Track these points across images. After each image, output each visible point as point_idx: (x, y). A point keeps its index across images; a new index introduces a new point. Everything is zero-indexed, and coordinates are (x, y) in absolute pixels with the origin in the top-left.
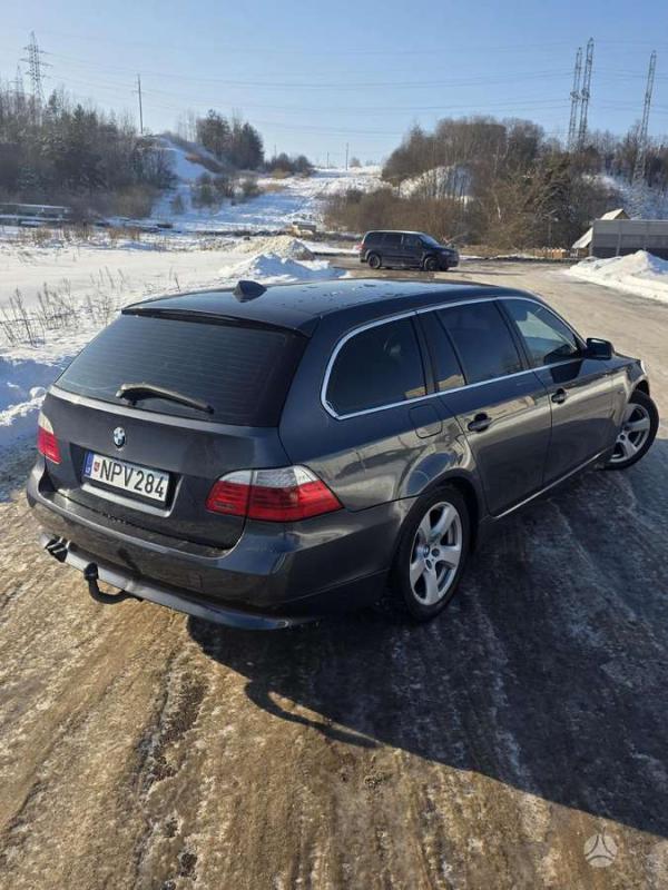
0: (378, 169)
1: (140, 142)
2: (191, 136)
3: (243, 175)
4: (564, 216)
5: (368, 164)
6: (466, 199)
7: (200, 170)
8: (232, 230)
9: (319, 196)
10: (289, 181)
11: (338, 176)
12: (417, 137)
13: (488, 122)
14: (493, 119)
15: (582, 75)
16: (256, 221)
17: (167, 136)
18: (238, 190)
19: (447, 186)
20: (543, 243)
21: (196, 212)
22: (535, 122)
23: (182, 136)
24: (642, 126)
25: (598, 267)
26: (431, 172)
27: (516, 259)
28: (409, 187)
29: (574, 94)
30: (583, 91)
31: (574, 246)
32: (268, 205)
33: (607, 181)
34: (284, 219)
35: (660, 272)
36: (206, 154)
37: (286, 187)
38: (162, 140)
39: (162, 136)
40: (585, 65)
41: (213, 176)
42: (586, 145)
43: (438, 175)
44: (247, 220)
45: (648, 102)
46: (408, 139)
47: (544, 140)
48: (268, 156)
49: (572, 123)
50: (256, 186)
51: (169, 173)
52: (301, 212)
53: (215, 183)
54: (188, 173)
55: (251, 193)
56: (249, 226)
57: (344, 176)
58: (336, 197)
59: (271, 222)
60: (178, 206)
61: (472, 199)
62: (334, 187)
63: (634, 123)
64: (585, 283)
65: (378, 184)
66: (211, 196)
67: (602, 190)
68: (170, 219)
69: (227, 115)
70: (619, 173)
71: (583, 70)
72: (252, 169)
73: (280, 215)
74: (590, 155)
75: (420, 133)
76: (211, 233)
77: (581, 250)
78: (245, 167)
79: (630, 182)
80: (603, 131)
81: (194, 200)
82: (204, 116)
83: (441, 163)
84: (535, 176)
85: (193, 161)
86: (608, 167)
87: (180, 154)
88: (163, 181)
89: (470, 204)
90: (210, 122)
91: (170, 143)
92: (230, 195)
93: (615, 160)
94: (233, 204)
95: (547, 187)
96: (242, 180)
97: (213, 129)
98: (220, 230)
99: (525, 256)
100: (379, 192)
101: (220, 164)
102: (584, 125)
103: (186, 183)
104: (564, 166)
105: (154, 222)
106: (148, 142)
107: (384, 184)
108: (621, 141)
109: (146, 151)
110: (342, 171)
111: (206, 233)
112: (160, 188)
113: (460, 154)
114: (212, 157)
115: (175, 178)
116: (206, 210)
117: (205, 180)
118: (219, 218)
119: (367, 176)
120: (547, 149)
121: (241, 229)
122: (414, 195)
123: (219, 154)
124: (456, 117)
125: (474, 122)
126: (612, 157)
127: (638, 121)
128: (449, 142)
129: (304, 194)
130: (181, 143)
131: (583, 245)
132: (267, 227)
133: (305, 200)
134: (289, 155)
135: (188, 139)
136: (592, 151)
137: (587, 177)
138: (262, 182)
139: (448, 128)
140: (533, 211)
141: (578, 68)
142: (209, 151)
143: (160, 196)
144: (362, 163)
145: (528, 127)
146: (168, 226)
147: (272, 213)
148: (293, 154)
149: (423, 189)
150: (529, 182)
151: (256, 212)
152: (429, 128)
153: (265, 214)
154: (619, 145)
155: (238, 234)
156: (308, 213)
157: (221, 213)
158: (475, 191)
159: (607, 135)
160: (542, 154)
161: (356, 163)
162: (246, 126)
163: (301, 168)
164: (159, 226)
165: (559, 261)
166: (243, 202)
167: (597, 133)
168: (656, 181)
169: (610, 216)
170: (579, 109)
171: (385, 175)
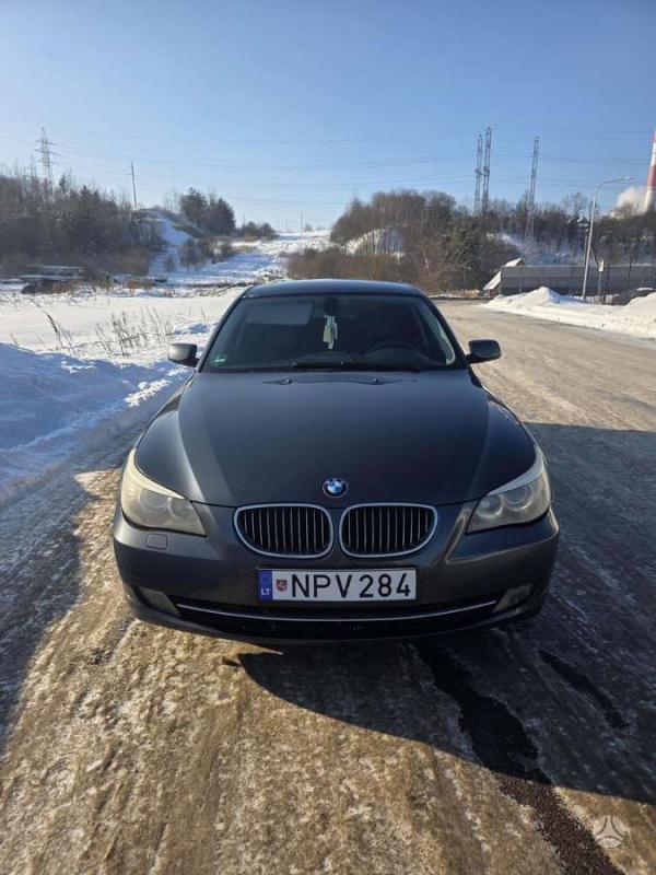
0: (327, 233)
1: (136, 214)
2: (176, 209)
3: (222, 240)
4: (475, 265)
5: (318, 229)
6: (398, 255)
7: (184, 237)
8: (215, 282)
9: (283, 255)
10: (257, 244)
11: (295, 239)
12: (357, 206)
13: (412, 194)
14: (415, 192)
15: (483, 156)
16: (235, 275)
17: (157, 209)
18: (217, 251)
19: (383, 246)
20: (461, 287)
21: (185, 270)
22: (448, 193)
23: (169, 209)
24: (530, 195)
25: (510, 301)
26: (370, 234)
27: (443, 298)
28: (353, 246)
29: (477, 171)
30: (485, 168)
31: (485, 289)
32: (242, 261)
33: (506, 238)
34: (255, 273)
35: (558, 302)
36: (189, 223)
37: (255, 248)
38: (153, 213)
39: (151, 210)
40: (484, 148)
41: (196, 241)
42: (488, 210)
43: (376, 236)
44: (226, 275)
45: (534, 176)
46: (350, 208)
47: (456, 207)
48: (239, 224)
49: (477, 193)
50: (231, 248)
51: (159, 239)
52: (269, 268)
53: (199, 246)
54: (176, 238)
55: (228, 254)
56: (229, 280)
57: (300, 238)
58: (295, 255)
59: (246, 276)
60: (170, 266)
61: (403, 254)
62: (293, 247)
63: (523, 193)
64: (502, 313)
65: (328, 244)
66: (195, 257)
67: (502, 244)
68: (164, 275)
69: (204, 191)
70: (514, 232)
71: (484, 152)
72: (228, 235)
73: (252, 270)
74: (491, 218)
75: (359, 204)
76: (199, 286)
77: (491, 291)
78: (220, 233)
79: (523, 239)
80: (501, 199)
81: (182, 260)
82: (186, 193)
83: (377, 226)
84: (454, 234)
85: (178, 229)
86: (505, 227)
87: (169, 224)
88: (156, 245)
89: (402, 259)
90: (190, 197)
91: (160, 216)
92: (211, 255)
93: (510, 222)
94: (214, 262)
95: (462, 243)
96: (220, 243)
97: (193, 204)
98: (205, 283)
99: (451, 296)
100: (329, 251)
101: (202, 232)
102: (486, 195)
103: (174, 246)
104: (474, 227)
105: (153, 278)
106: (142, 214)
107: (332, 245)
108: (515, 207)
109: (140, 222)
110: (297, 235)
111: (195, 286)
112: (154, 250)
113: (394, 218)
114: (195, 226)
115: (165, 242)
116: (192, 267)
117: (190, 244)
118: (204, 273)
119: (320, 239)
120: (458, 214)
121: (223, 281)
122: (357, 251)
123: (199, 223)
124: (387, 190)
125: (400, 194)
126: (508, 219)
127: (527, 191)
128: (383, 210)
129: (270, 253)
130: (168, 215)
131: (492, 287)
132: (243, 279)
133: (271, 257)
134: (256, 223)
135: (174, 212)
136: (493, 215)
137: (489, 236)
138: (237, 244)
139: (381, 199)
140: (452, 263)
141: (480, 150)
142: (190, 220)
143: (154, 258)
144: (314, 228)
145: (443, 197)
146: (163, 281)
147: (246, 269)
148: (259, 221)
149: (365, 246)
150: (448, 239)
151: (233, 268)
152: (366, 199)
153: (240, 270)
154: (513, 210)
155: (220, 286)
156: (275, 268)
157: (205, 269)
158: (407, 248)
159: (504, 202)
160: (454, 218)
161: (309, 229)
162: (220, 201)
163: (266, 233)
164: (156, 281)
165: (475, 299)
166: (222, 261)
167: (496, 201)
168: (543, 237)
169: (512, 264)
170: (482, 182)
171: (333, 238)
